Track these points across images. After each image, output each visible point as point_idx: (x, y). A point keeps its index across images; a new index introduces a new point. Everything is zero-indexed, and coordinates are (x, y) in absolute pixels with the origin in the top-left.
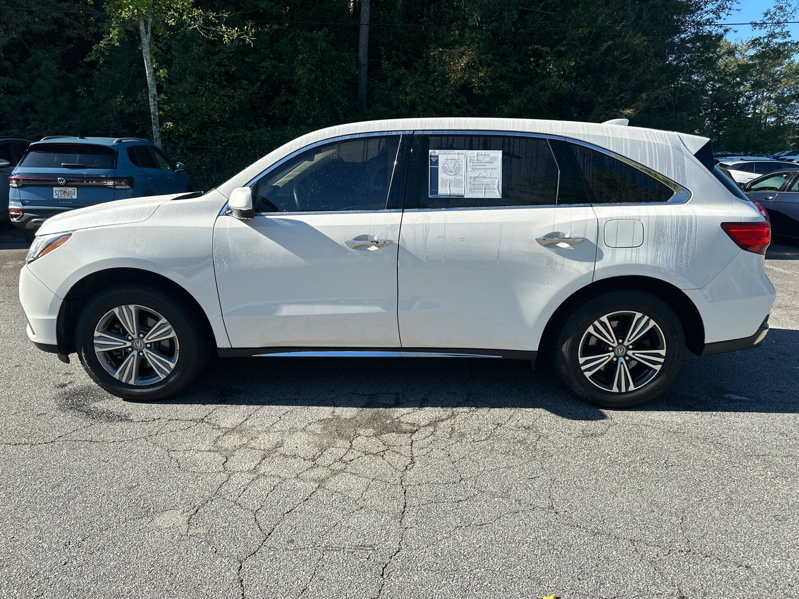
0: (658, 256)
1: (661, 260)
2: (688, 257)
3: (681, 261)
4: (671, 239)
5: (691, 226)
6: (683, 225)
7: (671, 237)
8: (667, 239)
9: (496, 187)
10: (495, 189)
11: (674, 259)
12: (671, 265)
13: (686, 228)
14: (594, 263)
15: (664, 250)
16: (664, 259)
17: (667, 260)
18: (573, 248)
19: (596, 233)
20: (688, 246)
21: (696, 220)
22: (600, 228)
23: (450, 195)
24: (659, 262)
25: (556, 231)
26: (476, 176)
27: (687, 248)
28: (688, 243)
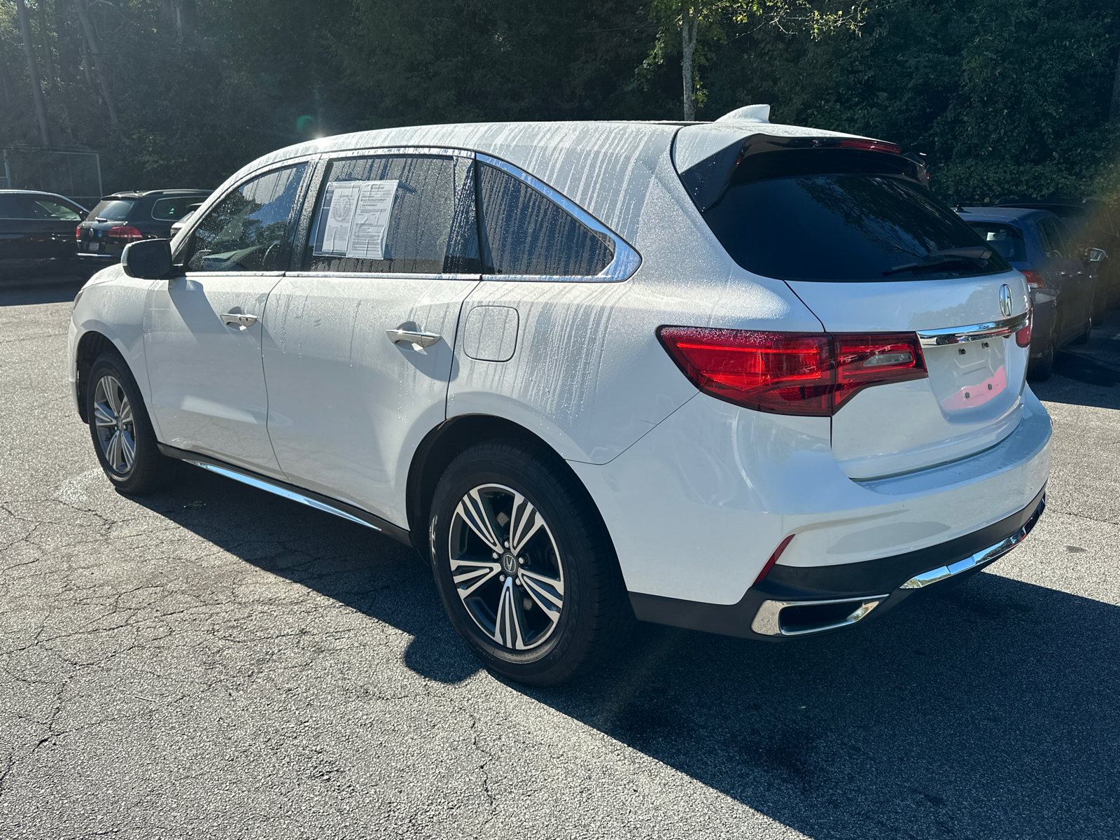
0: (532, 383)
1: (534, 392)
2: (582, 393)
3: (569, 400)
4: (558, 352)
5: (598, 326)
6: (584, 321)
7: (559, 347)
8: (552, 350)
9: (379, 241)
10: (377, 244)
11: (557, 393)
12: (549, 405)
13: (586, 332)
14: (447, 384)
15: (544, 373)
16: (539, 390)
17: (544, 394)
18: (426, 353)
19: (455, 328)
20: (584, 369)
21: (610, 314)
22: (460, 320)
23: (332, 253)
24: (531, 395)
25: (411, 320)
26: (362, 222)
27: (583, 374)
28: (586, 364)
